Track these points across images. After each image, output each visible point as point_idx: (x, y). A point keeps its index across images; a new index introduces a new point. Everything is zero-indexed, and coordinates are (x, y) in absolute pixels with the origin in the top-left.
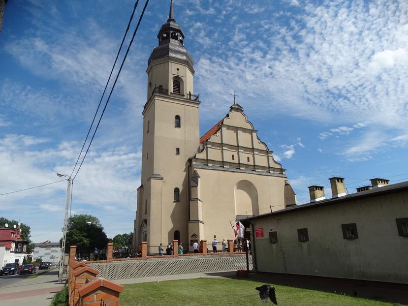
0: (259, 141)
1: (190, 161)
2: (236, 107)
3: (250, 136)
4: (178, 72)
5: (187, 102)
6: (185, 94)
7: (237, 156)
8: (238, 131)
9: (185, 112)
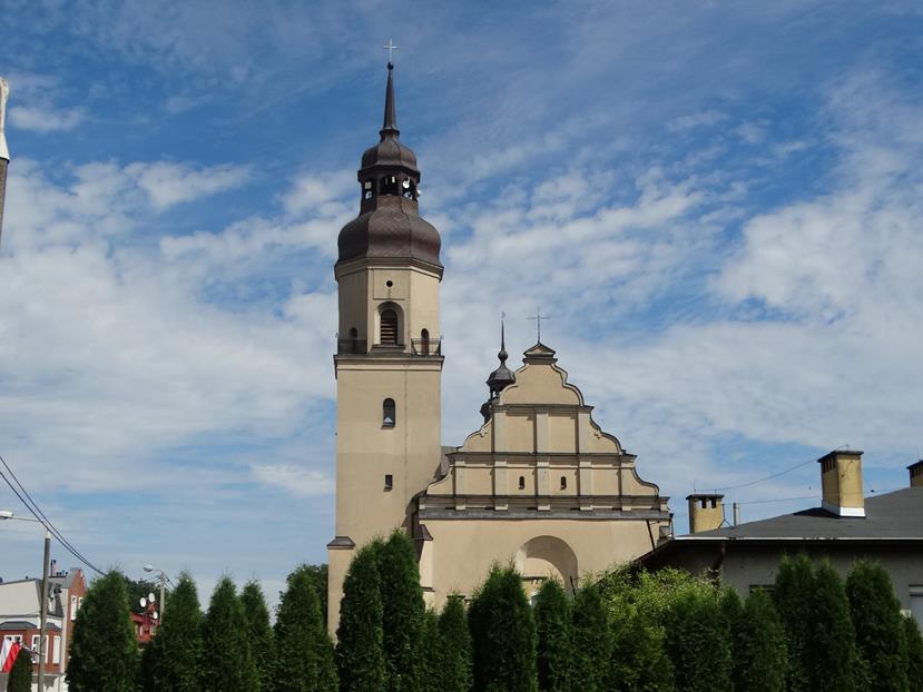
0: (598, 432)
1: (415, 501)
2: (538, 351)
3: (573, 421)
4: (389, 292)
5: (410, 362)
6: (407, 342)
7: (532, 477)
8: (538, 416)
9: (406, 389)
